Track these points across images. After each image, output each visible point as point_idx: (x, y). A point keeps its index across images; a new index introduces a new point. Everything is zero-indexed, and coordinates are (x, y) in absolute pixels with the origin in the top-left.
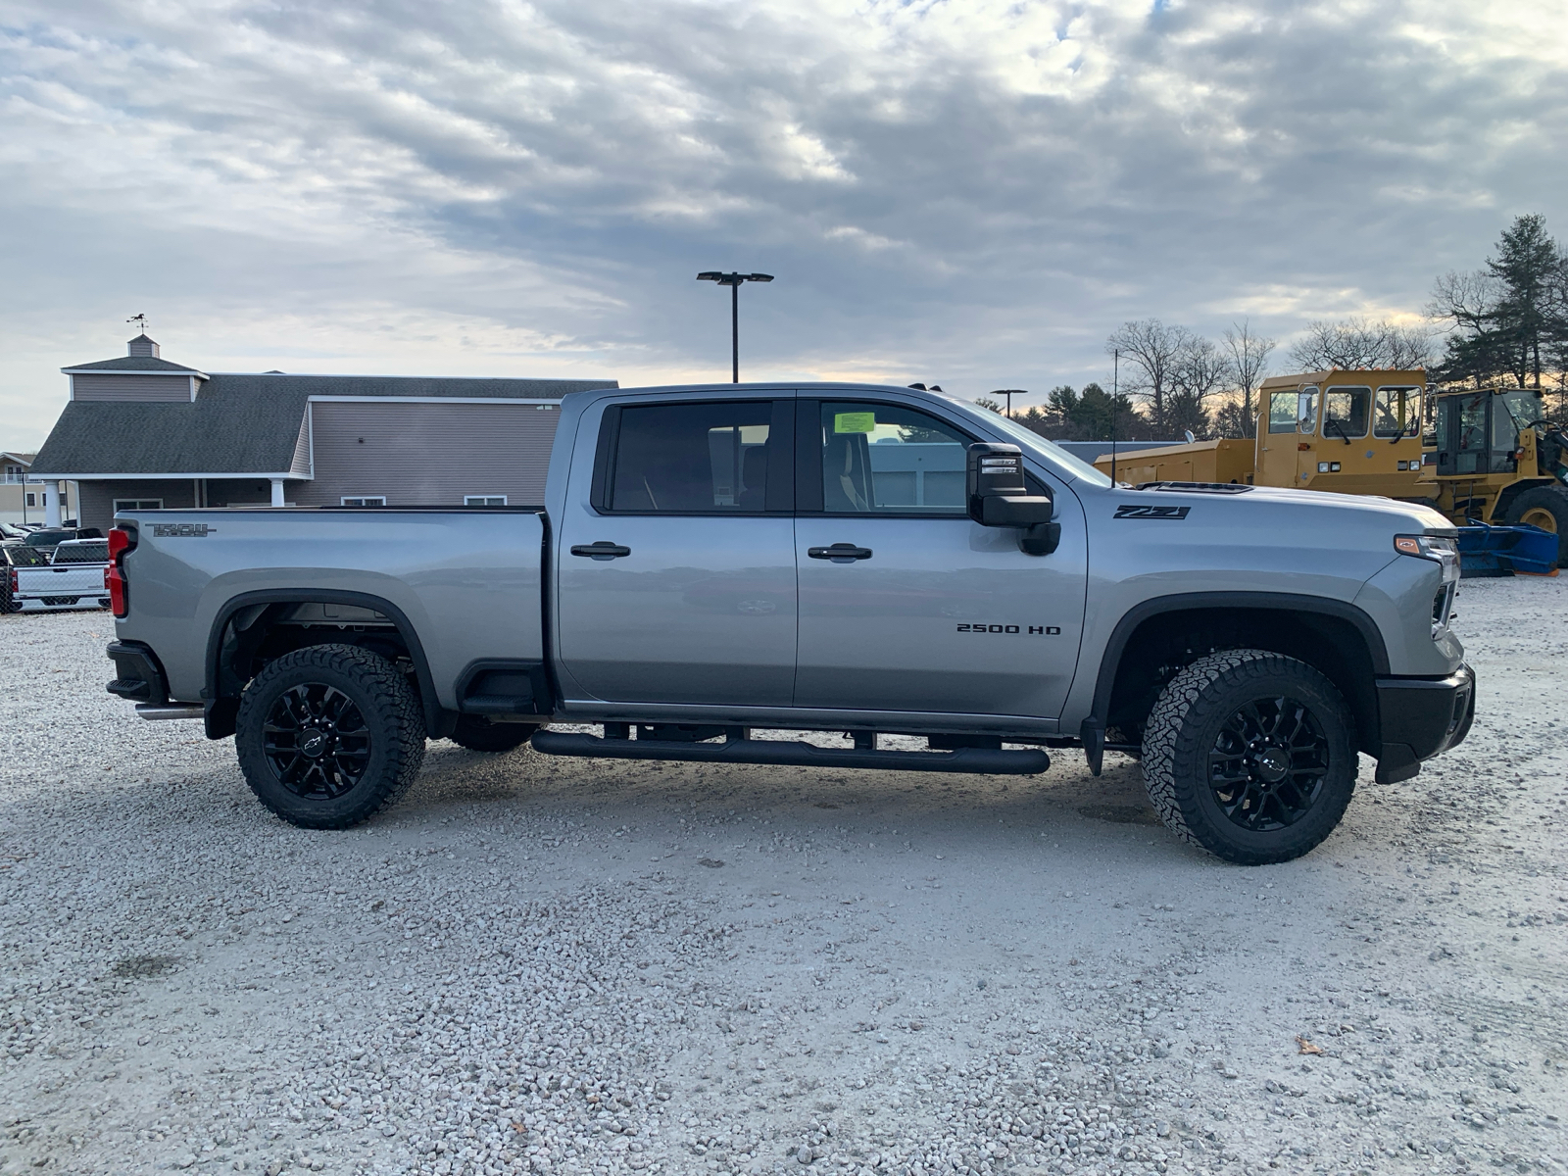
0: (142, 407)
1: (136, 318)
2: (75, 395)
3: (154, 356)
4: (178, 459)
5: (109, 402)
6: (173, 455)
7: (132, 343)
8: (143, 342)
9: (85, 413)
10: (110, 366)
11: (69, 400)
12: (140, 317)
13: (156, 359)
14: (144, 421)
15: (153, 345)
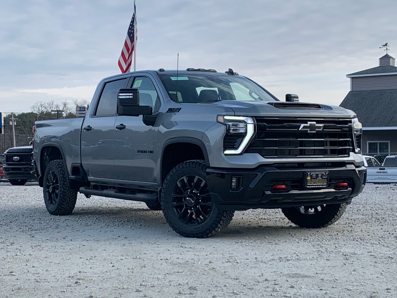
0: (382, 92)
1: (384, 46)
2: (352, 88)
3: (391, 65)
4: (392, 119)
5: (367, 91)
6: (390, 117)
7: (381, 59)
8: (386, 58)
9: (355, 97)
10: (369, 72)
11: (349, 90)
12: (386, 45)
13: (392, 66)
14: (380, 99)
15: (391, 59)
